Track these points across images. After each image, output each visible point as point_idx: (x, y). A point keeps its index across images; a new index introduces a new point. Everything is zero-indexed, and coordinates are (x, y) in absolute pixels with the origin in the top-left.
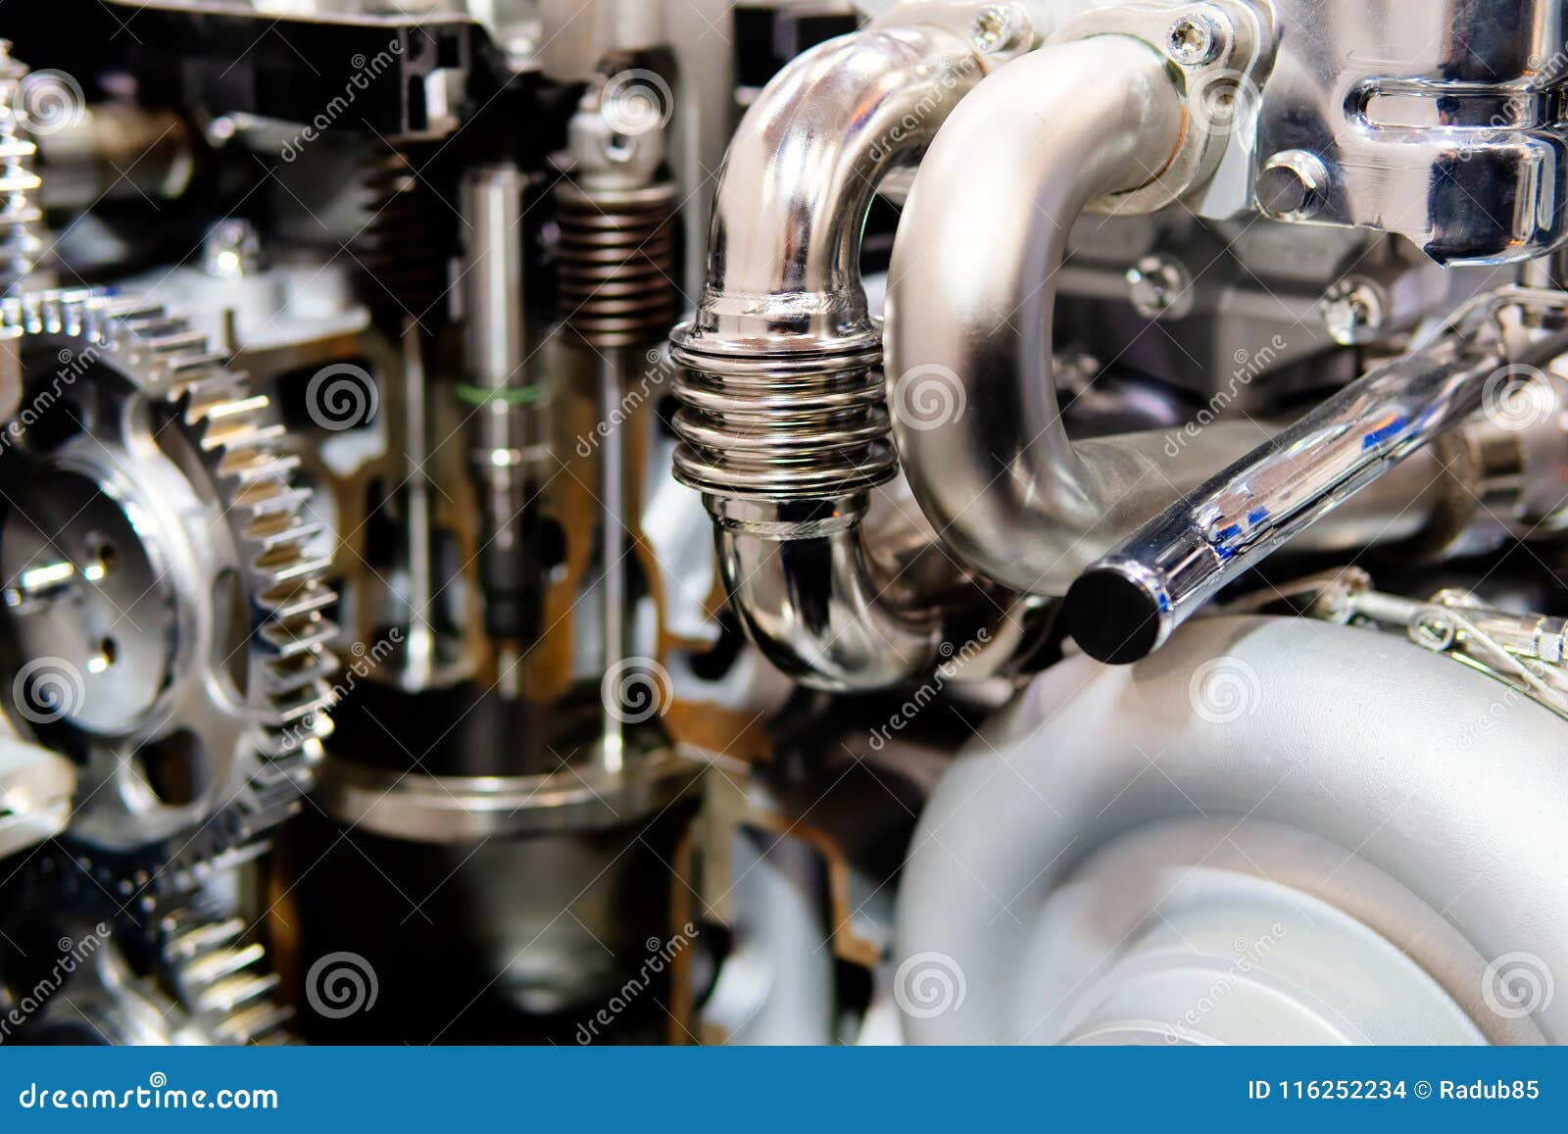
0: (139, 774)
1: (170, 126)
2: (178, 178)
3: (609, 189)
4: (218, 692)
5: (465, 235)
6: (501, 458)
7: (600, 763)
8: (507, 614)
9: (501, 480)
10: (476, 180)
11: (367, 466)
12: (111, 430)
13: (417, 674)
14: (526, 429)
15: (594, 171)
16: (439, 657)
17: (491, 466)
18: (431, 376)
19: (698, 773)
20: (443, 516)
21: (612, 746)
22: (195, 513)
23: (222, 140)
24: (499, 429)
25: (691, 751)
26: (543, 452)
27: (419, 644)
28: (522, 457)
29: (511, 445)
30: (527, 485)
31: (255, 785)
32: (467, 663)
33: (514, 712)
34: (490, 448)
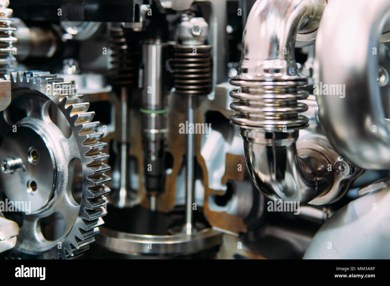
0: (39, 229)
1: (50, 35)
2: (51, 52)
3: (192, 44)
4: (69, 200)
5: (144, 61)
6: (153, 131)
7: (185, 232)
8: (153, 183)
9: (153, 138)
10: (148, 44)
11: (110, 134)
12: (37, 115)
13: (122, 203)
14: (161, 123)
15: (188, 39)
16: (129, 198)
17: (150, 134)
18: (130, 107)
19: (221, 236)
20: (132, 152)
21: (189, 226)
22: (64, 140)
23: (66, 39)
24: (153, 123)
25: (216, 229)
26: (165, 131)
27: (123, 193)
28: (159, 131)
29: (156, 128)
30: (161, 141)
31: (82, 231)
32: (138, 200)
33: (154, 215)
34: (151, 129)
